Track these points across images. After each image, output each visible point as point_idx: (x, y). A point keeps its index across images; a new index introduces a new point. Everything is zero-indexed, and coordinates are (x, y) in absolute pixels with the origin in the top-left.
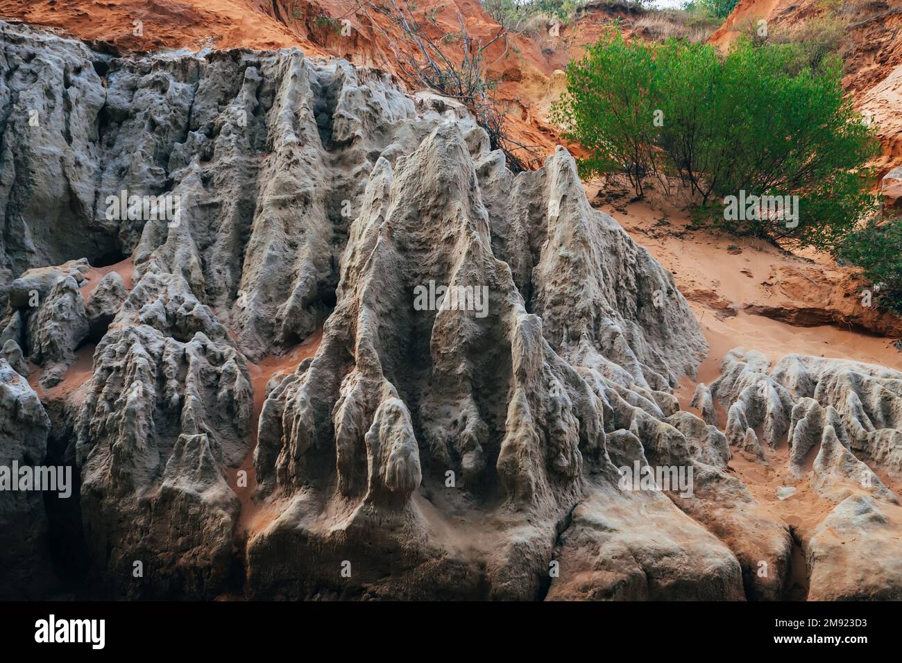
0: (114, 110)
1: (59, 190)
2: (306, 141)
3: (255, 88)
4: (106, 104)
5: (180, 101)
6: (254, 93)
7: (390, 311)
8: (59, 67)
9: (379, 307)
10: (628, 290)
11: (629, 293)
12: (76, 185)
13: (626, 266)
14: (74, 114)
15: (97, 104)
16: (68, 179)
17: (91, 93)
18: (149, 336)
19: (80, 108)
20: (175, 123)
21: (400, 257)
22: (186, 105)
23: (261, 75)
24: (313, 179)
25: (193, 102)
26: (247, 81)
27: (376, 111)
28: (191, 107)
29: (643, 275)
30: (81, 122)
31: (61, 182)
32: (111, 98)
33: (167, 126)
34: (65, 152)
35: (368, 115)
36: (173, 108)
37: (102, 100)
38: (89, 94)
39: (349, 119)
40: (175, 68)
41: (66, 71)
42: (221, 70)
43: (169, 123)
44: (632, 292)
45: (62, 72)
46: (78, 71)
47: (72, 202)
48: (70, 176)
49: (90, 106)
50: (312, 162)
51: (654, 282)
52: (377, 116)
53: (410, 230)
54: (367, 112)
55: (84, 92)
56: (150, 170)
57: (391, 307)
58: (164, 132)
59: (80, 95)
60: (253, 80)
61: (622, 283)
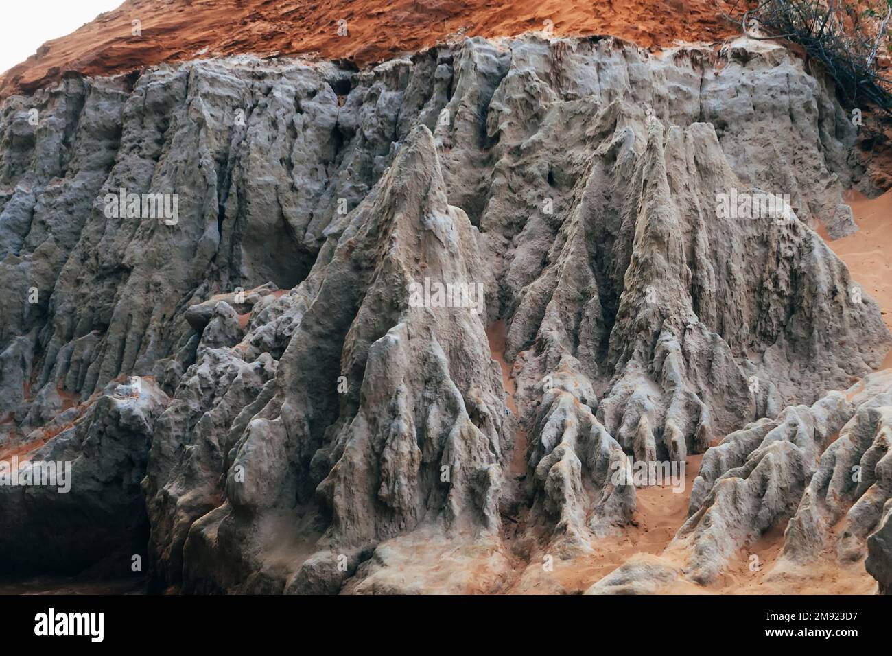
0: (343, 128)
1: (273, 217)
2: (456, 142)
3: (445, 86)
4: (337, 124)
5: (386, 112)
6: (445, 93)
7: (332, 332)
8: (289, 96)
9: (317, 328)
10: (775, 291)
11: (775, 297)
12: (288, 210)
13: (778, 261)
14: (300, 139)
15: (326, 125)
16: (281, 206)
17: (322, 116)
18: (221, 357)
19: (309, 132)
20: (382, 134)
21: (354, 276)
22: (391, 115)
23: (452, 71)
24: (449, 185)
25: (399, 110)
26: (437, 81)
27: (533, 97)
28: (397, 116)
29: (799, 272)
30: (307, 146)
31: (275, 209)
32: (342, 117)
33: (375, 139)
34: (279, 179)
35: (523, 102)
36: (380, 119)
37: (333, 120)
38: (320, 116)
39: (499, 111)
40: (387, 77)
41: (297, 99)
42: (420, 72)
43: (376, 136)
44: (780, 294)
45: (291, 101)
46: (312, 94)
47: (285, 228)
48: (282, 202)
49: (319, 129)
50: (451, 167)
51: (809, 280)
52: (533, 102)
53: (367, 247)
54: (522, 99)
55: (314, 116)
56: (353, 188)
57: (333, 328)
58: (373, 145)
59: (309, 119)
60: (442, 79)
61: (769, 285)
